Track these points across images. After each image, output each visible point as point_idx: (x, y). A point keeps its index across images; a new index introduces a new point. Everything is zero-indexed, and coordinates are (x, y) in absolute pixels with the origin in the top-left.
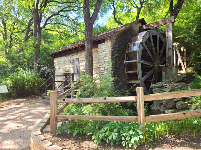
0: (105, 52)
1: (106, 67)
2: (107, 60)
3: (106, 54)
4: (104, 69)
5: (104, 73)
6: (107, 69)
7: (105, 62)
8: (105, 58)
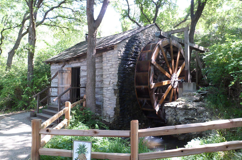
0: (111, 63)
1: (112, 81)
2: (113, 73)
3: (112, 65)
4: (110, 83)
5: (108, 88)
6: (113, 83)
7: (111, 75)
8: (110, 70)
